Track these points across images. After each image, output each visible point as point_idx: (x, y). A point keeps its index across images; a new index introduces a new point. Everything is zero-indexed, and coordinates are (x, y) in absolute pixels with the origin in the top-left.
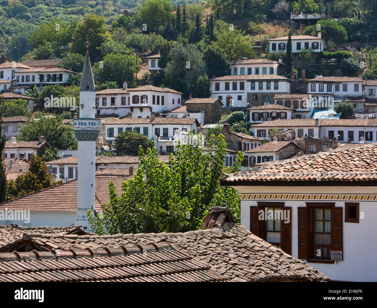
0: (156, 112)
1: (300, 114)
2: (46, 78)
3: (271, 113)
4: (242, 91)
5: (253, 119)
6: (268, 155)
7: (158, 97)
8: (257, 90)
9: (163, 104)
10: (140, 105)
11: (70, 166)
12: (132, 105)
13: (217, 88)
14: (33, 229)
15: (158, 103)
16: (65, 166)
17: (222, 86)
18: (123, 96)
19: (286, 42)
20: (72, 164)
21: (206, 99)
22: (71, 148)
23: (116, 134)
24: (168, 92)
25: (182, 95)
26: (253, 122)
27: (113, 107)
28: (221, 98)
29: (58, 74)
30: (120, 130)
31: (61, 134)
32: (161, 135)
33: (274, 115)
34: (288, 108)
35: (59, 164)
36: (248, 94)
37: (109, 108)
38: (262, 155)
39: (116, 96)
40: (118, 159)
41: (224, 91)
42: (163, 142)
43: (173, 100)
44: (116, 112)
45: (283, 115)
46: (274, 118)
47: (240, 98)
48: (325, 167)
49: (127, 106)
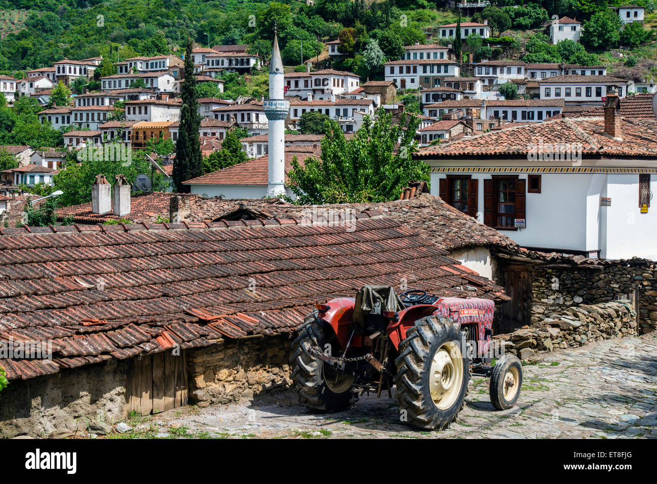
0: (337, 94)
1: (468, 95)
2: (234, 62)
3: (442, 95)
4: (415, 74)
6: (439, 133)
7: (338, 80)
8: (428, 74)
9: (342, 86)
10: (321, 87)
11: (258, 143)
12: (314, 87)
13: (392, 72)
14: (236, 200)
15: (338, 86)
16: (254, 143)
17: (397, 70)
18: (306, 79)
19: (455, 29)
20: (260, 142)
21: (383, 82)
23: (300, 114)
24: (347, 75)
25: (360, 78)
26: (425, 103)
27: (297, 89)
28: (395, 80)
29: (245, 58)
30: (304, 111)
32: (342, 114)
33: (444, 96)
34: (457, 90)
35: (248, 142)
36: (421, 77)
37: (292, 90)
38: (434, 133)
39: (299, 79)
40: (302, 137)
41: (399, 75)
42: (343, 122)
43: (352, 83)
44: (299, 93)
45: (452, 96)
46: (444, 100)
47: (413, 81)
48: (510, 142)
49: (309, 88)
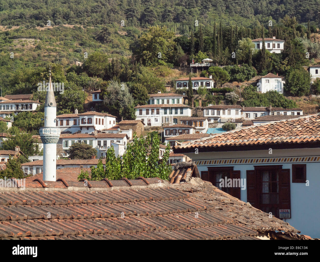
0: (98, 130)
1: (199, 130)
2: (20, 107)
3: (179, 130)
4: (158, 115)
5: (166, 135)
7: (100, 119)
8: (168, 115)
9: (103, 124)
10: (87, 125)
11: (37, 167)
12: (81, 125)
13: (141, 113)
15: (100, 124)
16: (34, 167)
17: (144, 112)
18: (75, 119)
19: (188, 82)
20: (39, 165)
21: (133, 121)
22: (38, 155)
23: (70, 144)
24: (106, 116)
25: (116, 118)
26: (166, 136)
27: (67, 126)
28: (143, 120)
29: (29, 104)
30: (73, 142)
31: (31, 145)
32: (102, 144)
33: (181, 131)
34: (190, 126)
35: (29, 166)
36: (162, 117)
37: (65, 127)
38: (173, 159)
39: (70, 119)
40: (72, 162)
41: (146, 115)
42: (104, 151)
43: (110, 121)
44: (70, 130)
45: (186, 131)
46: (180, 133)
47: (156, 120)
49: (78, 126)
